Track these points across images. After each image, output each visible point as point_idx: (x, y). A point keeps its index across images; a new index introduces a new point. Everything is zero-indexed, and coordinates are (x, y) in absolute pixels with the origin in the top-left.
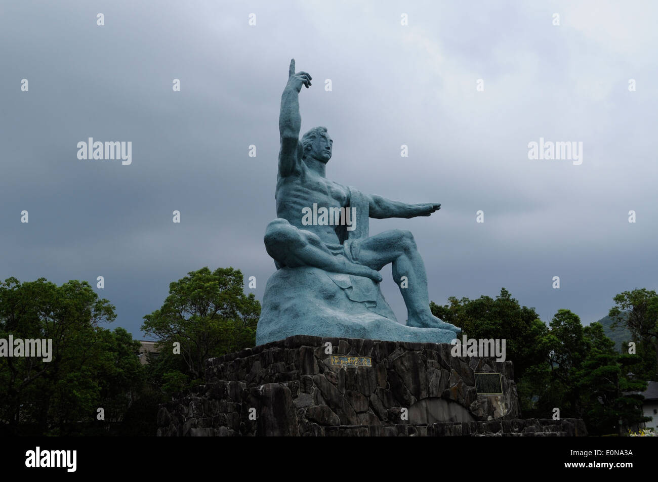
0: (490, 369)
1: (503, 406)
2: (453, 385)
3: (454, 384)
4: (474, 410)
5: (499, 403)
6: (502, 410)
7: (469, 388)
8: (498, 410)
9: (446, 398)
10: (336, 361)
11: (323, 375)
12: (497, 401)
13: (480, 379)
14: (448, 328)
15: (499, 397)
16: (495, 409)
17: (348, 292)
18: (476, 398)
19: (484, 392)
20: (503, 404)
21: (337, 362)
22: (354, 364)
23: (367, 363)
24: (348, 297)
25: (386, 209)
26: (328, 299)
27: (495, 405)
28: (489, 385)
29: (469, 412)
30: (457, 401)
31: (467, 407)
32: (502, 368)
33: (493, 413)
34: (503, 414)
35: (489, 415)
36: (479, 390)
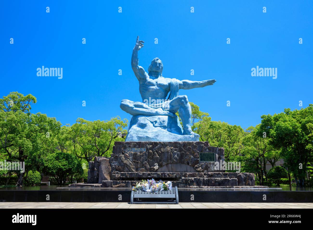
0: (209, 151)
3: (187, 157)
4: (197, 168)
5: (212, 165)
7: (196, 159)
9: (182, 163)
11: (123, 155)
12: (210, 164)
13: (203, 155)
15: (212, 163)
16: (209, 167)
17: (154, 123)
18: (199, 163)
19: (204, 160)
20: (214, 166)
24: (153, 125)
26: (142, 126)
27: (209, 166)
28: (207, 158)
29: (194, 169)
30: (188, 164)
31: (194, 167)
32: (216, 151)
33: (208, 170)
34: (214, 170)
35: (206, 170)
36: (201, 160)
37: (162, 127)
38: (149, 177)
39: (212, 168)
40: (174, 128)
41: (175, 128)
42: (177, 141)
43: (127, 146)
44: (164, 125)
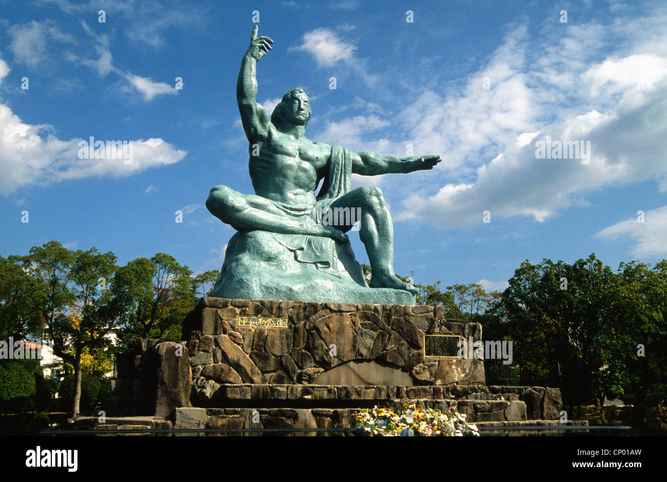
0: (446, 331)
1: (458, 371)
2: (391, 346)
3: (393, 346)
4: (417, 373)
5: (453, 367)
7: (415, 351)
8: (451, 374)
9: (381, 360)
10: (244, 322)
11: (227, 336)
12: (450, 365)
13: (432, 341)
15: (453, 361)
16: (447, 373)
17: (299, 252)
18: (421, 361)
19: (436, 354)
20: (459, 369)
21: (246, 323)
22: (266, 324)
23: (283, 324)
24: (296, 258)
25: (374, 166)
26: (267, 261)
27: (447, 368)
28: (442, 348)
29: (410, 376)
30: (396, 363)
31: (409, 371)
32: (463, 330)
33: (444, 378)
34: (458, 378)
35: (439, 378)
36: (429, 353)
37: (319, 265)
38: (306, 397)
39: (456, 374)
43: (238, 311)
44: (322, 260)
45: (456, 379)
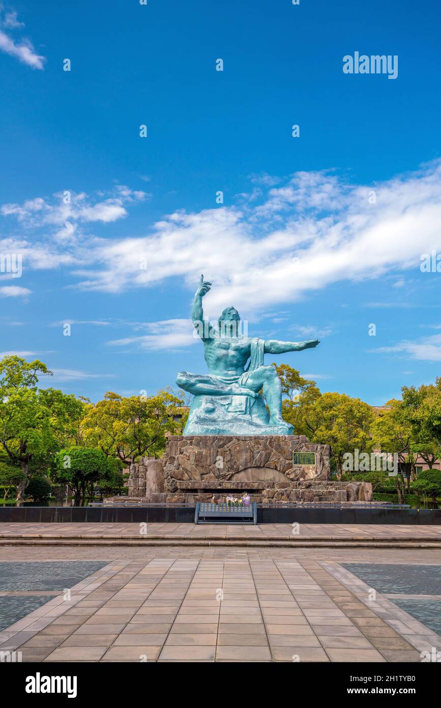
0: (307, 450)
3: (274, 459)
4: (288, 474)
5: (310, 470)
6: (312, 474)
7: (287, 462)
8: (309, 474)
9: (267, 467)
11: (182, 456)
12: (308, 469)
13: (298, 456)
14: (284, 425)
15: (311, 467)
16: (307, 474)
17: (227, 406)
18: (292, 467)
19: (300, 464)
20: (314, 472)
24: (225, 409)
26: (208, 412)
27: (306, 471)
28: (304, 460)
29: (285, 476)
30: (276, 469)
31: (284, 473)
32: (317, 449)
33: (305, 477)
35: (301, 477)
36: (296, 463)
37: (239, 413)
38: (219, 487)
40: (256, 413)
41: (257, 415)
42: (260, 434)
43: (189, 442)
44: (240, 410)
45: (312, 478)
